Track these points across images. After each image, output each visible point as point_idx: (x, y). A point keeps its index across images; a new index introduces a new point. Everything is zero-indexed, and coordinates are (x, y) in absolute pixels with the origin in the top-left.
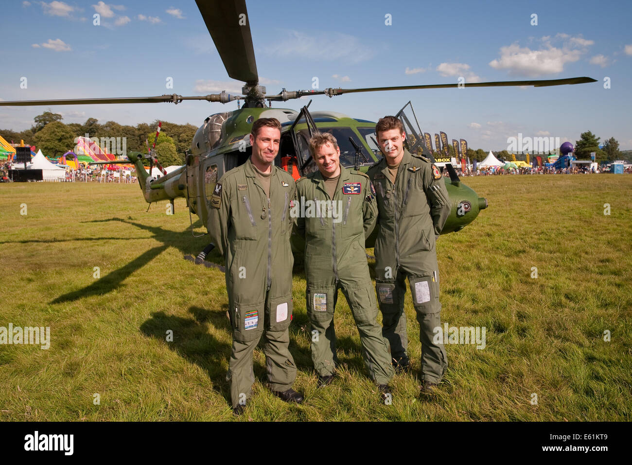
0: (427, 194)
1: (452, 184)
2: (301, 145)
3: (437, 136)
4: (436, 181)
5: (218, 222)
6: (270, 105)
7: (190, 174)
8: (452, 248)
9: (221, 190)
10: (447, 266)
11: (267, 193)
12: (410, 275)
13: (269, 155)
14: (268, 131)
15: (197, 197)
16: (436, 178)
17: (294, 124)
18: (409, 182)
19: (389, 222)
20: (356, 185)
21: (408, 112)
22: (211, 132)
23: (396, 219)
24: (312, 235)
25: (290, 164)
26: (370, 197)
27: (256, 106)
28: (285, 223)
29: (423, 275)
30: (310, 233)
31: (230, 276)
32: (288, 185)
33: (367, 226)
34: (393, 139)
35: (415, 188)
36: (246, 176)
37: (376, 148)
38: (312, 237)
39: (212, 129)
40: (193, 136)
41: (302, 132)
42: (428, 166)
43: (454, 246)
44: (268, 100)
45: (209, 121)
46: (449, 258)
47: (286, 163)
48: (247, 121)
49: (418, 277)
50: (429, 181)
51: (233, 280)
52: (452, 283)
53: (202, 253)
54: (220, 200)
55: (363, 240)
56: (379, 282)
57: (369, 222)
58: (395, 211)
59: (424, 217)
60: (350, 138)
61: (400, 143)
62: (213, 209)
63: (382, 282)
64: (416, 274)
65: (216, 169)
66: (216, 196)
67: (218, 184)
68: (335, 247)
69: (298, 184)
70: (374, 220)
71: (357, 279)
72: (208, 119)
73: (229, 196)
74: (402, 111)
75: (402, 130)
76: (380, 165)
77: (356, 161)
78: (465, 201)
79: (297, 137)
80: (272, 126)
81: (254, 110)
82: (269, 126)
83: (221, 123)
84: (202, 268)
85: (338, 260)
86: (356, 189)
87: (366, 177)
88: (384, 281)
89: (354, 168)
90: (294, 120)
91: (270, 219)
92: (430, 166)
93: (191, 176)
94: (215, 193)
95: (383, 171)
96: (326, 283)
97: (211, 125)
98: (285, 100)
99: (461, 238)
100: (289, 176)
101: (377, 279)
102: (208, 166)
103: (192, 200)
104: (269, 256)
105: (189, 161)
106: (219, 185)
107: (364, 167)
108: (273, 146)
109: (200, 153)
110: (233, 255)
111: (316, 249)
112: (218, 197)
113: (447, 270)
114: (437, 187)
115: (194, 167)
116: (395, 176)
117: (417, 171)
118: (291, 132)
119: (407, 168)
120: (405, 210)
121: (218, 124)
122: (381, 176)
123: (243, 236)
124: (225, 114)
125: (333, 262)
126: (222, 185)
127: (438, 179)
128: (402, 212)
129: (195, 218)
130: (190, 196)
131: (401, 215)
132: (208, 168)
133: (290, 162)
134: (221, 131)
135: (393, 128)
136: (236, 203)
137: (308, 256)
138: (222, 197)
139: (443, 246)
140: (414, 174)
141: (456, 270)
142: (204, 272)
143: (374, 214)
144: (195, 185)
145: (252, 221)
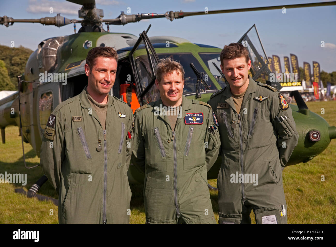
0: (273, 125)
1: (299, 112)
2: (140, 71)
3: (286, 58)
4: (284, 111)
5: (52, 155)
6: (108, 29)
7: (23, 101)
8: (302, 179)
9: (54, 122)
10: (296, 199)
11: (103, 124)
12: (255, 208)
13: (105, 86)
14: (105, 62)
15: (30, 125)
16: (283, 108)
17: (133, 50)
18: (255, 111)
19: (234, 153)
20: (198, 115)
21: (252, 36)
22: (46, 57)
23: (241, 150)
24: (153, 167)
25: (129, 91)
26: (213, 127)
27: (94, 31)
28: (121, 156)
29: (271, 208)
30: (150, 164)
31: (63, 212)
32: (125, 116)
33: (209, 157)
34: (239, 68)
35: (262, 118)
36: (82, 107)
37: (218, 74)
38: (152, 169)
39: (46, 54)
40: (27, 59)
41: (141, 58)
42: (275, 95)
43: (304, 177)
44: (106, 24)
45: (44, 46)
46: (299, 190)
47: (125, 91)
48: (84, 46)
49: (265, 210)
50: (277, 111)
51: (66, 216)
52: (302, 218)
53: (35, 185)
54: (53, 132)
55: (205, 173)
56: (223, 216)
57: (211, 154)
58: (240, 142)
59: (270, 147)
60: (191, 65)
61: (245, 71)
62: (46, 141)
63: (226, 217)
64: (263, 208)
65: (51, 95)
66: (50, 128)
67: (51, 115)
68: (176, 180)
69: (137, 114)
70: (216, 152)
71: (199, 213)
72: (42, 44)
73: (63, 128)
74: (245, 35)
75: (248, 58)
76: (224, 94)
77: (197, 88)
78: (314, 130)
79: (136, 64)
80: (108, 57)
81: (91, 34)
82: (106, 57)
83: (56, 48)
84: (34, 201)
85: (180, 193)
86: (198, 119)
87: (208, 107)
88: (228, 215)
89: (195, 96)
90: (133, 46)
91: (105, 152)
92: (278, 95)
93: (24, 103)
94: (48, 124)
95: (227, 101)
96: (167, 217)
97: (46, 50)
98: (124, 24)
99: (313, 168)
100: (127, 106)
101: (220, 213)
102: (42, 93)
103: (25, 129)
104: (105, 191)
105: (22, 88)
106: (53, 116)
107: (206, 94)
108: (109, 76)
109: (34, 79)
110: (67, 189)
111: (157, 181)
112: (52, 129)
113: (296, 204)
114: (284, 117)
115: (28, 94)
116: (240, 105)
117: (263, 100)
118: (130, 59)
119: (253, 97)
120: (251, 141)
121: (53, 49)
122: (225, 105)
123: (78, 170)
124: (61, 39)
125: (174, 195)
126: (55, 117)
127: (286, 109)
128: (248, 142)
129: (28, 147)
130: (23, 125)
131: (247, 146)
132: (42, 95)
133: (129, 89)
134: (57, 57)
135: (239, 57)
136: (71, 134)
137: (148, 189)
138: (55, 129)
139: (292, 178)
140: (260, 103)
141: (307, 203)
142: (37, 206)
143: (217, 145)
144: (28, 113)
145: (87, 153)
